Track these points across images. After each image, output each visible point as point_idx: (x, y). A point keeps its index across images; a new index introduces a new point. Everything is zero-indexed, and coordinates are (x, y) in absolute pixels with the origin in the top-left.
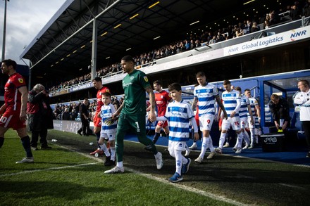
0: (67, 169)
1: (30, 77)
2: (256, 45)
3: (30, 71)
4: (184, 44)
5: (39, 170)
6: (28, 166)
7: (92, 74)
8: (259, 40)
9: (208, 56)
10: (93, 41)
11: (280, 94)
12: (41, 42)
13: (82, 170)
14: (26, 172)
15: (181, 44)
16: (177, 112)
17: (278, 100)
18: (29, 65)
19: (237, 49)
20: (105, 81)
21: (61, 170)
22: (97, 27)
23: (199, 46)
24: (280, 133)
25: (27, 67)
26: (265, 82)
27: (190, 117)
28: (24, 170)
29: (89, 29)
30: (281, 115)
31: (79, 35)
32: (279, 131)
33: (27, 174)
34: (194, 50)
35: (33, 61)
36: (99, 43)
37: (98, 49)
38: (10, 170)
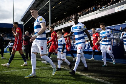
0: (41, 69)
1: (24, 29)
3: (24, 27)
5: (30, 69)
6: (25, 67)
7: (49, 26)
9: (106, 13)
10: (49, 11)
12: (27, 14)
13: (48, 69)
14: (25, 69)
18: (23, 24)
20: (56, 29)
21: (39, 69)
22: (51, 5)
23: (101, 8)
25: (22, 25)
28: (24, 69)
29: (47, 6)
31: (43, 9)
33: (25, 70)
34: (98, 11)
35: (25, 22)
36: (52, 12)
37: (51, 14)
38: (19, 68)
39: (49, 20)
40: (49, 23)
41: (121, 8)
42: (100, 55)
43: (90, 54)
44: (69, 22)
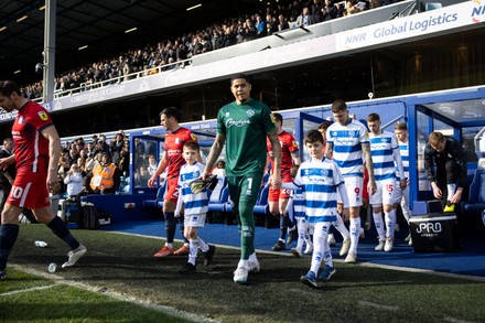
2: (403, 29)
4: (253, 22)
8: (408, 19)
9: (302, 50)
11: (449, 132)
15: (247, 23)
16: (318, 177)
17: (443, 145)
19: (363, 37)
23: (286, 27)
24: (449, 214)
26: (419, 107)
27: (337, 183)
30: (449, 175)
32: (447, 209)
34: (273, 36)
39: (46, 53)
40: (41, 70)
41: (356, 39)
42: (269, 228)
43: (230, 223)
44: (146, 71)
